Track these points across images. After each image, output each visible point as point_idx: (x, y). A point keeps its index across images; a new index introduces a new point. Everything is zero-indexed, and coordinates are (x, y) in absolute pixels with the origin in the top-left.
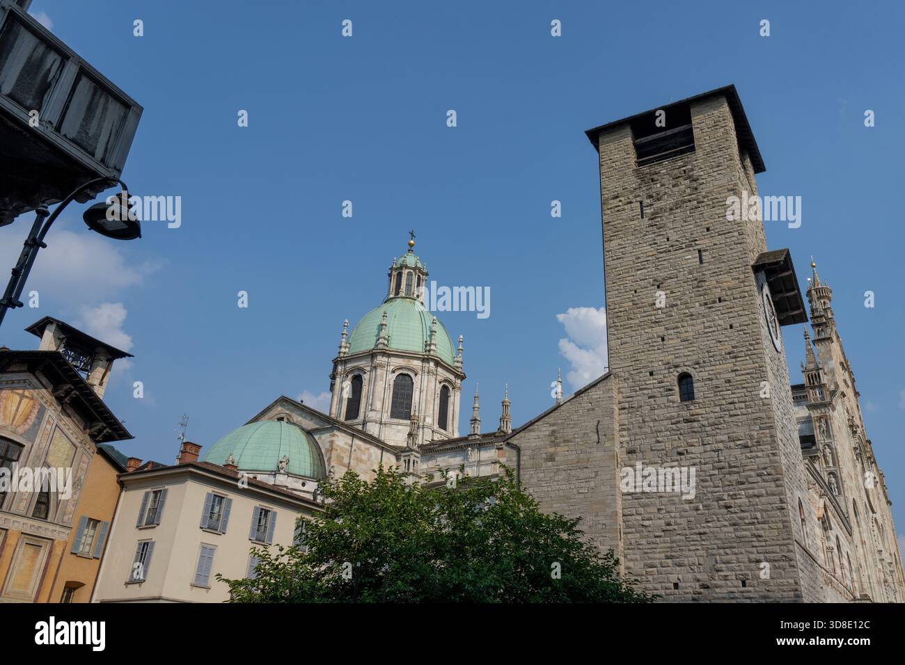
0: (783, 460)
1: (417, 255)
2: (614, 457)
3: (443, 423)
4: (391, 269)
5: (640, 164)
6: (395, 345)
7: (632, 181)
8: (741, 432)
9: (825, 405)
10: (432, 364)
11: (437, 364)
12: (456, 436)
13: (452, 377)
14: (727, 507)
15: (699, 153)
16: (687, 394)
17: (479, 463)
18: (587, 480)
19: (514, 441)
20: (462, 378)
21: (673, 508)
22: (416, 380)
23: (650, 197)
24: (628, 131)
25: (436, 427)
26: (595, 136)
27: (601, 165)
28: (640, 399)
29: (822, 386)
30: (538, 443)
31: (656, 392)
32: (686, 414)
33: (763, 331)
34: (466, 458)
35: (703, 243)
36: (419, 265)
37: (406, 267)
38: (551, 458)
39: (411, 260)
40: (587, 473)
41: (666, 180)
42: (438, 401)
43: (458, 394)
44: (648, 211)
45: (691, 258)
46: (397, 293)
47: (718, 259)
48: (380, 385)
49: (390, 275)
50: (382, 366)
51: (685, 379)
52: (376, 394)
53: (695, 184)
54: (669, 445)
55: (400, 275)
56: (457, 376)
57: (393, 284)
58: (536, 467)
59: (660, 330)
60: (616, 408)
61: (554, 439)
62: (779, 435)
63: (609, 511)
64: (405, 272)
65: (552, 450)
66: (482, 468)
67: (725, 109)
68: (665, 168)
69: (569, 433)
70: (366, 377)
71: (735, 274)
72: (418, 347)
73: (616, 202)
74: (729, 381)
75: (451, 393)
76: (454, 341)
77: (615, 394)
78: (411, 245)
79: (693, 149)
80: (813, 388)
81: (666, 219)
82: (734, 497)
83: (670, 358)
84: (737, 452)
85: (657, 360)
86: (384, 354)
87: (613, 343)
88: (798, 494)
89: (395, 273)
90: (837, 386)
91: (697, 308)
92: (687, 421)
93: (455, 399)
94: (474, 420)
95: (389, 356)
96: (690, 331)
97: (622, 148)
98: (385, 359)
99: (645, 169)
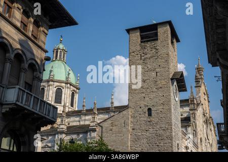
0: (174, 134)
1: (63, 44)
2: (128, 131)
3: (72, 105)
4: (54, 49)
5: (142, 42)
6: (56, 78)
7: (138, 48)
8: (163, 126)
9: (195, 110)
10: (69, 85)
11: (71, 85)
12: (76, 109)
13: (75, 89)
14: (158, 146)
15: (159, 41)
16: (150, 114)
17: (85, 120)
18: (121, 137)
19: (101, 125)
20: (79, 89)
21: (143, 145)
22: (63, 90)
23: (144, 53)
24: (139, 30)
25: (70, 106)
26: (128, 31)
27: (130, 41)
28: (137, 114)
29: (194, 104)
30: (108, 126)
31: (141, 113)
32: (149, 120)
33: (172, 98)
34: (81, 118)
35: (158, 70)
36: (64, 48)
37: (60, 49)
38: (111, 130)
39: (61, 46)
40: (121, 135)
41: (149, 48)
42: (70, 98)
43: (77, 95)
44: (143, 58)
45: (154, 74)
46: (56, 58)
47: (161, 75)
48: (51, 92)
49: (54, 51)
50: (51, 85)
51: (149, 110)
52: (50, 95)
53: (157, 51)
54: (144, 128)
55: (57, 52)
56: (77, 89)
57: (55, 55)
58: (107, 132)
59: (144, 95)
60: (130, 117)
61: (112, 124)
62: (173, 127)
63: (126, 145)
64: (59, 51)
65: (111, 128)
66: (86, 122)
67: (168, 27)
68: (148, 45)
69: (116, 123)
70: (46, 89)
71: (166, 81)
72: (64, 79)
73: (133, 54)
74: (161, 111)
75: (75, 94)
76: (76, 76)
77: (130, 113)
78: (61, 41)
79: (157, 40)
80: (191, 104)
81: (148, 61)
82: (160, 143)
83: (146, 103)
84: (162, 131)
85: (142, 103)
86: (52, 81)
87: (130, 98)
88: (177, 142)
89: (55, 51)
90: (201, 102)
91: (154, 90)
92: (149, 122)
93: (76, 96)
94: (84, 106)
95: (54, 82)
96: (152, 96)
97: (137, 36)
98: (52, 83)
99: (143, 44)
